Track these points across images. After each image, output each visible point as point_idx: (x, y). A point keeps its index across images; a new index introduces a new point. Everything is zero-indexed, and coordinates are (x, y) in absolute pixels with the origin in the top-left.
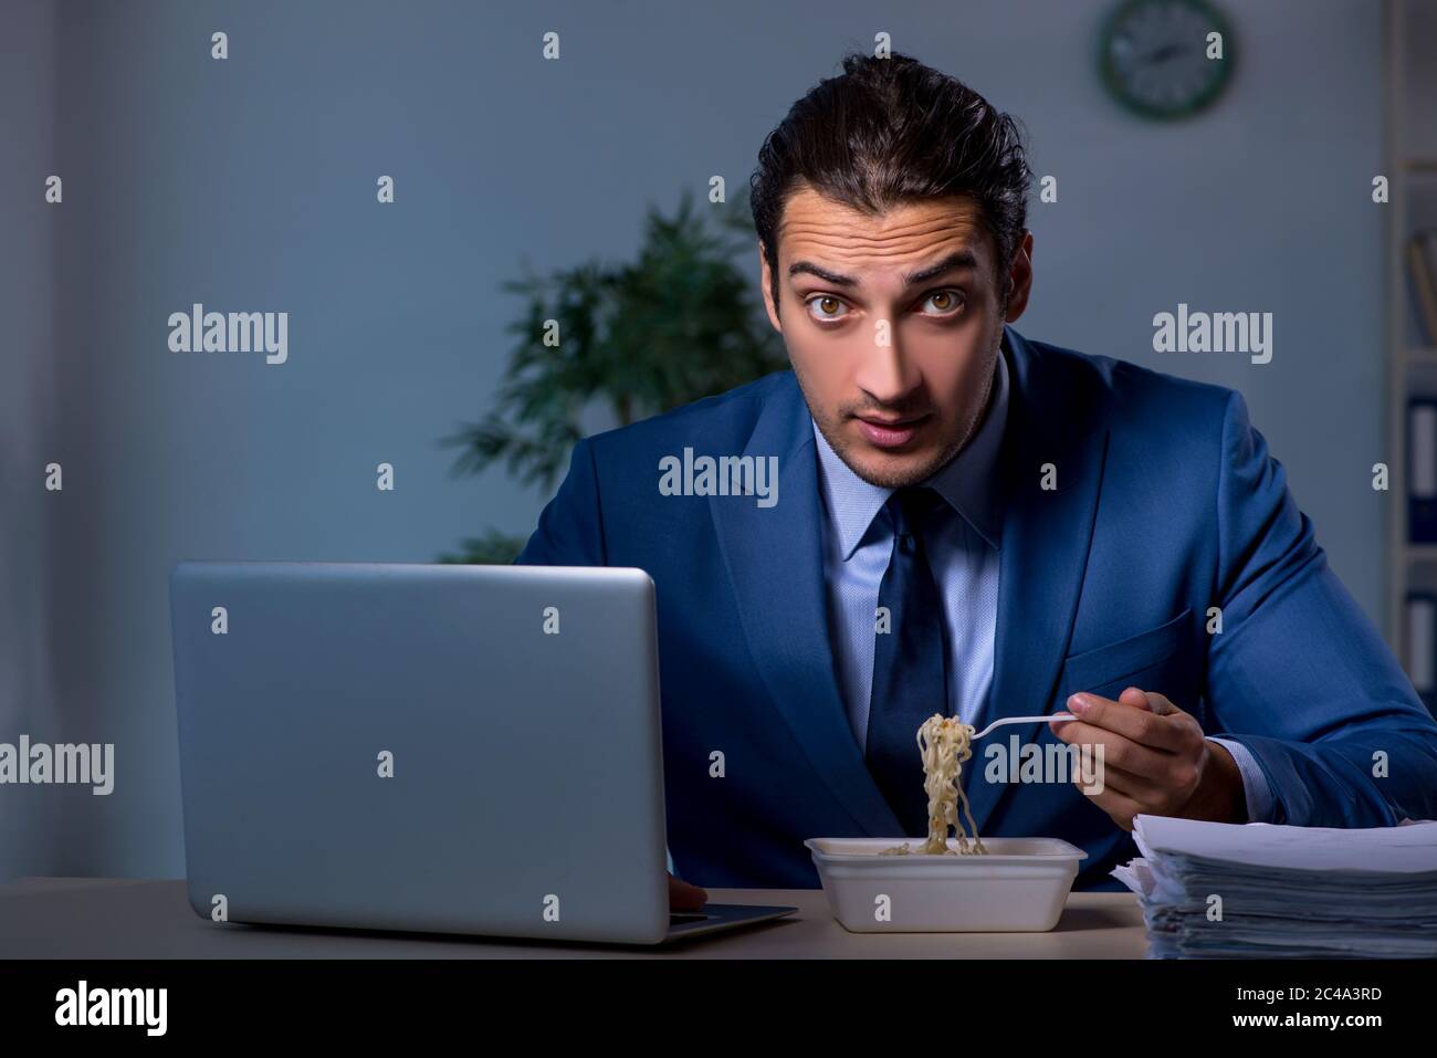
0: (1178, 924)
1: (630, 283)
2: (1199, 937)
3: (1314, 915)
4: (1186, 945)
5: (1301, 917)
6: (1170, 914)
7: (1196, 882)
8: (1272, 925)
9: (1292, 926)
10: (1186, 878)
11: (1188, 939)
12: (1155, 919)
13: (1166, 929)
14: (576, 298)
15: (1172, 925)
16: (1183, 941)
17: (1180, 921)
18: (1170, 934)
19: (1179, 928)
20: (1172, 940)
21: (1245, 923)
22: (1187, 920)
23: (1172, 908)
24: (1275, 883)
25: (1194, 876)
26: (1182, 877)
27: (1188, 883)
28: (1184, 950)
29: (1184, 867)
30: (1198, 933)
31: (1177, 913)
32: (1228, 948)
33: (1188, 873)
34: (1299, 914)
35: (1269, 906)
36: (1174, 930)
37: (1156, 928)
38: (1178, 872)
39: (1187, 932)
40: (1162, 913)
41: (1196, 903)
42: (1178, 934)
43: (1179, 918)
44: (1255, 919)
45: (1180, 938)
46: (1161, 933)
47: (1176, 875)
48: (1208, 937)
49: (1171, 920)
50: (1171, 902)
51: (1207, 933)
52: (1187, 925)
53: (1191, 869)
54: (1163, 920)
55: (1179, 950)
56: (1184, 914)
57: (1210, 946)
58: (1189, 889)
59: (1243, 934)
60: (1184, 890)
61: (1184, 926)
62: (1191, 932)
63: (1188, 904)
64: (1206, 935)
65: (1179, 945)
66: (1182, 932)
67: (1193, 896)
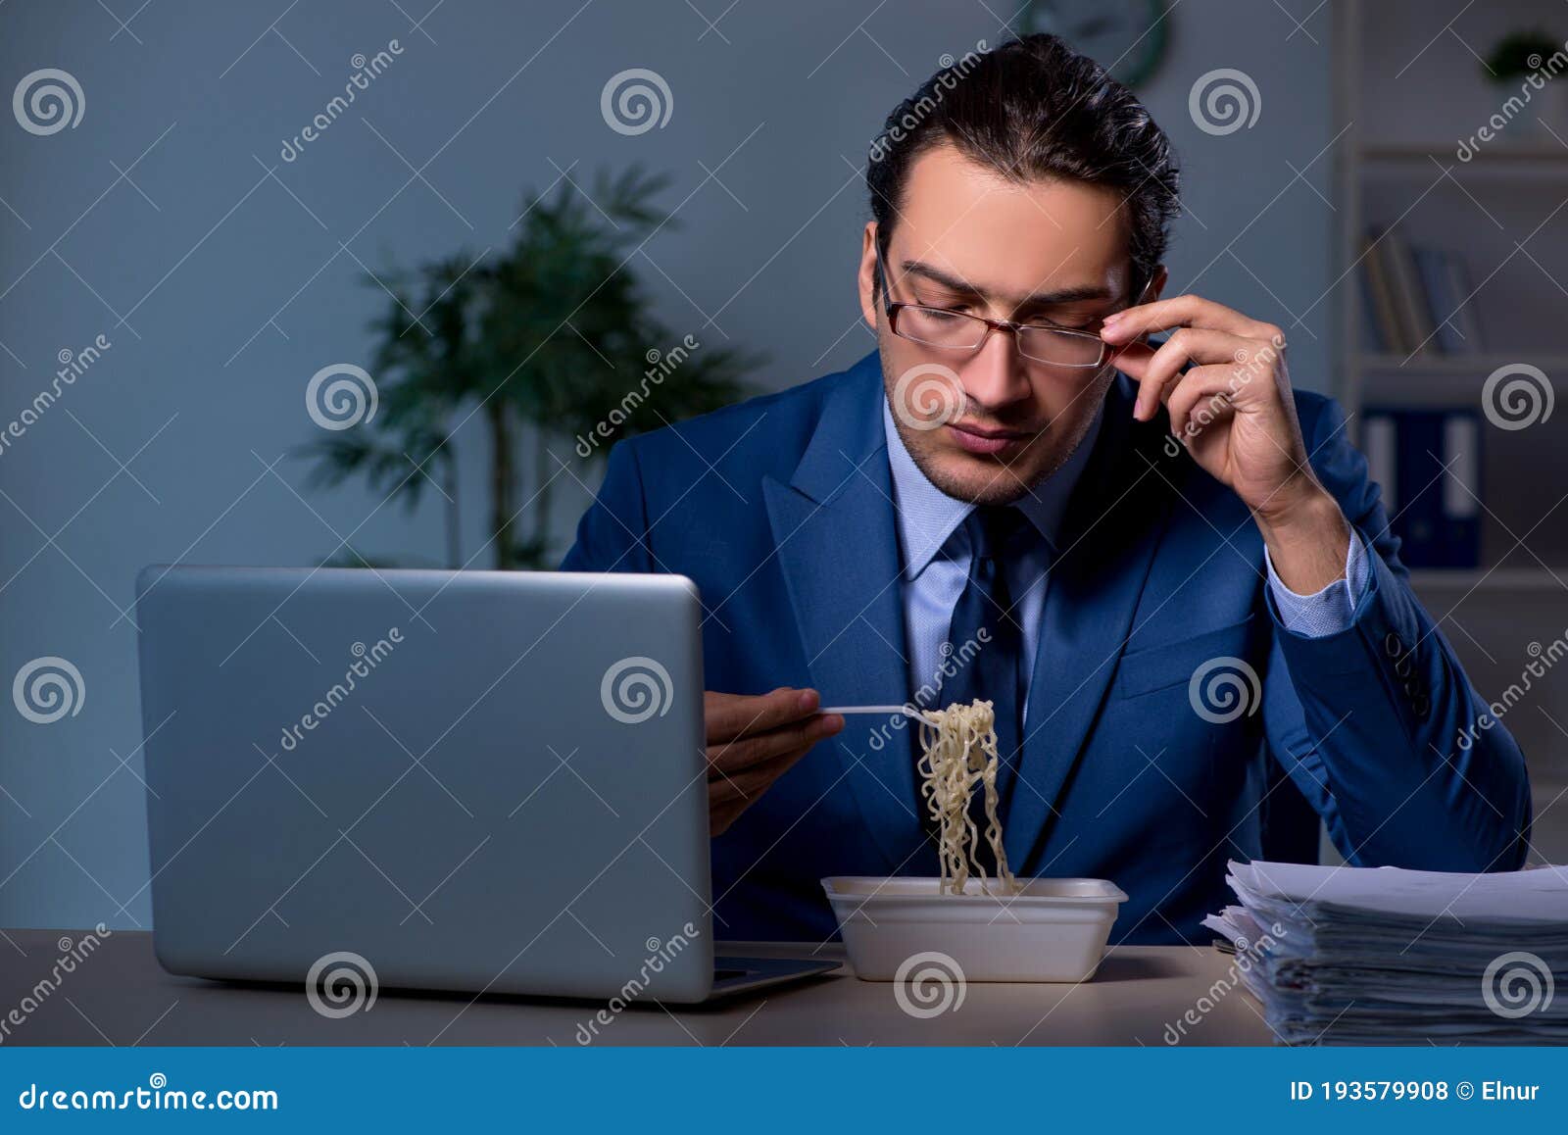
0: (1306, 979)
1: (507, 276)
2: (1330, 994)
4: (1316, 1003)
6: (1297, 968)
7: (1325, 932)
8: (1412, 980)
10: (1315, 928)
11: (1318, 995)
12: (1279, 973)
13: (1290, 984)
14: (445, 292)
15: (1298, 981)
16: (1312, 999)
17: (1308, 976)
18: (1297, 991)
19: (1308, 983)
20: (1300, 997)
21: (1380, 979)
22: (1316, 975)
23: (1299, 961)
25: (1323, 924)
26: (1310, 926)
28: (1312, 1009)
29: (1312, 916)
30: (1327, 990)
31: (1305, 967)
32: (1363, 1007)
33: (1316, 922)
36: (1299, 987)
37: (1280, 984)
38: (1306, 921)
39: (1316, 988)
40: (1288, 967)
41: (1324, 956)
42: (1306, 990)
43: (1306, 972)
44: (1393, 974)
45: (1308, 995)
46: (1287, 992)
47: (1304, 924)
48: (1339, 994)
49: (1299, 974)
50: (1296, 955)
51: (1336, 989)
52: (1316, 980)
54: (1289, 975)
55: (1305, 1009)
56: (1312, 968)
57: (1341, 1004)
58: (1317, 941)
59: (1379, 992)
60: (1311, 941)
61: (1312, 982)
62: (1321, 989)
63: (1316, 956)
64: (1336, 992)
65: (1306, 1004)
66: (1310, 989)
67: (1324, 946)
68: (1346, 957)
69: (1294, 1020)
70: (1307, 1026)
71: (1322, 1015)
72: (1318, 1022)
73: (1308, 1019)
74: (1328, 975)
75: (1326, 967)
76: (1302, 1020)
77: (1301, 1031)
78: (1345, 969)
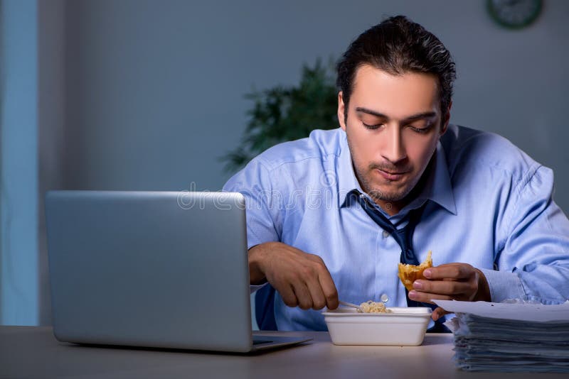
1: (295, 95)
2: (474, 350)
3: (524, 340)
4: (469, 353)
5: (518, 341)
6: (462, 339)
7: (473, 326)
8: (506, 344)
9: (515, 345)
10: (469, 324)
11: (470, 350)
12: (456, 341)
13: (460, 346)
14: (273, 100)
15: (463, 344)
16: (468, 351)
17: (467, 343)
18: (463, 349)
19: (466, 346)
20: (464, 351)
21: (494, 344)
22: (470, 342)
23: (464, 337)
25: (473, 323)
26: (467, 323)
27: (470, 326)
28: (468, 355)
29: (469, 320)
30: (474, 348)
31: (465, 339)
32: (487, 354)
33: (469, 322)
35: (506, 336)
36: (464, 347)
37: (457, 346)
40: (460, 339)
41: (473, 335)
42: (466, 348)
43: (466, 341)
46: (459, 348)
48: (479, 349)
49: (463, 342)
50: (462, 334)
52: (471, 344)
54: (460, 342)
55: (465, 355)
56: (468, 339)
57: (479, 353)
58: (470, 329)
59: (493, 348)
60: (468, 329)
61: (468, 345)
62: (471, 347)
63: (470, 335)
64: (477, 349)
65: (466, 353)
66: (468, 348)
67: (472, 331)
68: (482, 335)
69: (461, 359)
70: (466, 361)
72: (470, 360)
74: (474, 342)
75: (473, 339)
76: (464, 359)
78: (480, 340)
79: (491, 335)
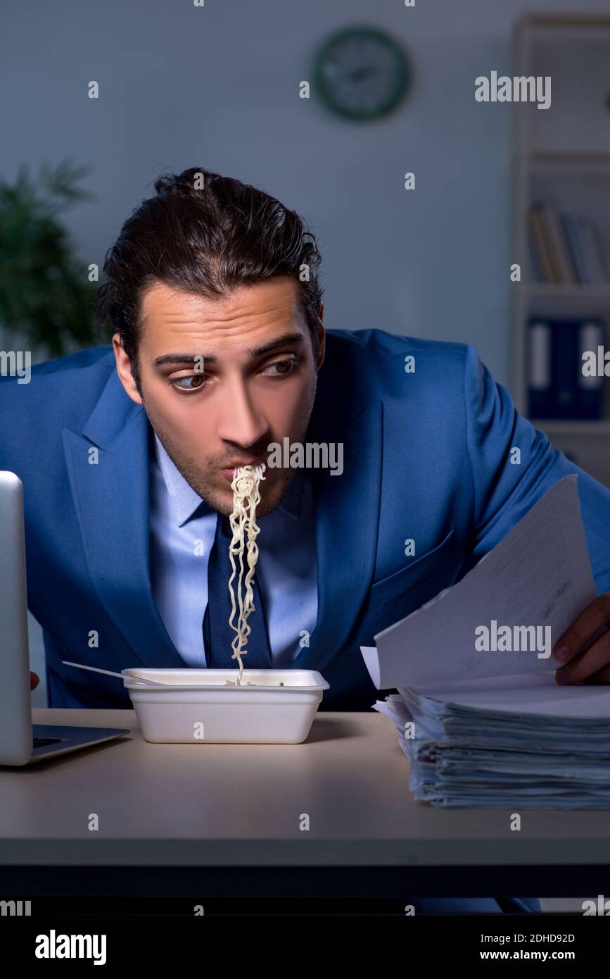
0: (438, 756)
2: (454, 768)
3: (544, 750)
4: (445, 774)
5: (534, 752)
6: (432, 749)
7: (452, 724)
8: (511, 758)
9: (527, 758)
10: (445, 720)
11: (446, 769)
12: (420, 752)
13: (427, 759)
15: (432, 757)
16: (442, 770)
17: (440, 754)
18: (432, 765)
19: (439, 759)
21: (490, 756)
22: (445, 754)
23: (433, 744)
24: (516, 725)
25: (452, 719)
26: (442, 719)
27: (446, 724)
28: (442, 778)
29: (444, 712)
30: (453, 764)
31: (437, 747)
32: (476, 776)
33: (446, 716)
34: (534, 749)
35: (509, 743)
36: (434, 761)
37: (420, 759)
38: (438, 715)
39: (445, 763)
40: (426, 747)
41: (451, 740)
42: (438, 764)
43: (438, 752)
44: (498, 753)
45: (439, 768)
46: (425, 764)
47: (437, 718)
48: (461, 767)
49: (433, 753)
50: (433, 740)
51: (459, 764)
52: (445, 758)
53: (448, 714)
54: (426, 753)
55: (437, 777)
56: (442, 749)
57: (462, 774)
58: (447, 729)
59: (489, 765)
60: (442, 729)
61: (442, 758)
62: (448, 763)
63: (446, 740)
64: (459, 766)
65: (438, 773)
66: (441, 763)
67: (451, 733)
68: (467, 741)
69: (429, 784)
70: (437, 789)
71: (447, 782)
72: (447, 786)
73: (438, 784)
74: (453, 754)
75: (451, 748)
76: (434, 784)
77: (432, 792)
78: (465, 749)
79: (483, 741)
